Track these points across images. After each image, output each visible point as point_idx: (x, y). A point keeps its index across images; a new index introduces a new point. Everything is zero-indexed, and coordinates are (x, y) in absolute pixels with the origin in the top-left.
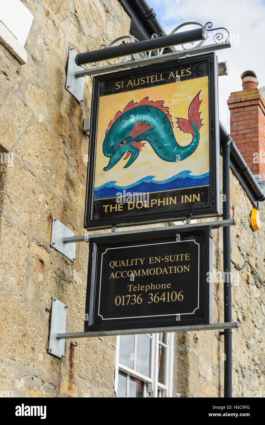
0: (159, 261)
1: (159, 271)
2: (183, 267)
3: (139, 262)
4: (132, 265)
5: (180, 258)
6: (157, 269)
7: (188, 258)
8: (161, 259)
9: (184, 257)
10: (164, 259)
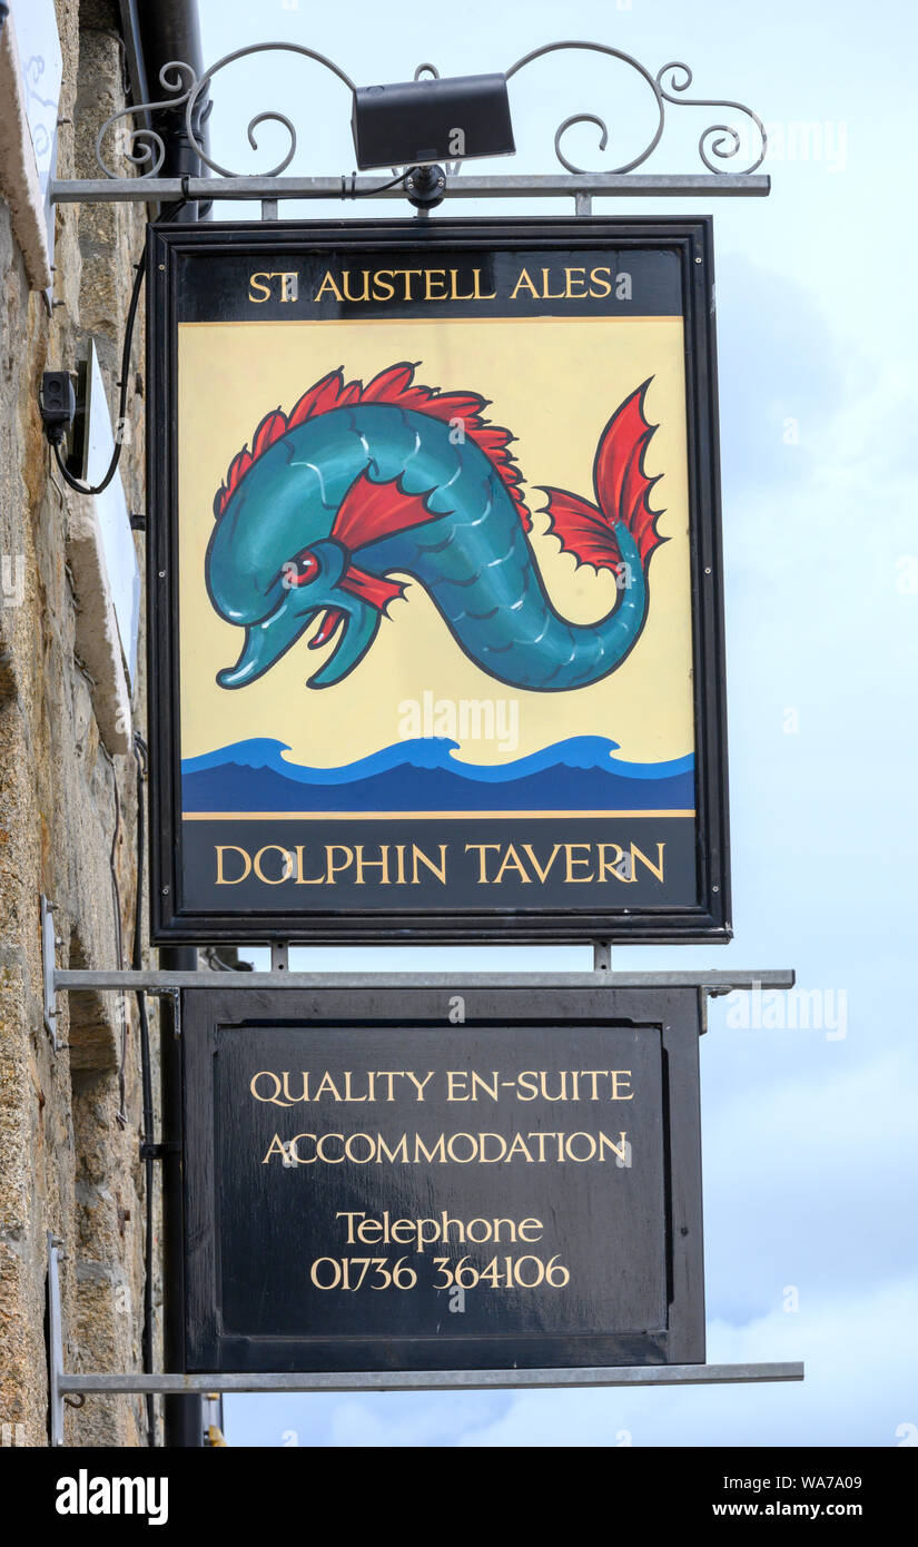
0: (494, 1095)
1: (493, 1148)
2: (597, 1141)
3: (404, 1087)
4: (372, 1098)
5: (585, 1083)
6: (482, 1136)
7: (622, 1091)
8: (499, 1084)
9: (605, 1084)
10: (513, 1084)
